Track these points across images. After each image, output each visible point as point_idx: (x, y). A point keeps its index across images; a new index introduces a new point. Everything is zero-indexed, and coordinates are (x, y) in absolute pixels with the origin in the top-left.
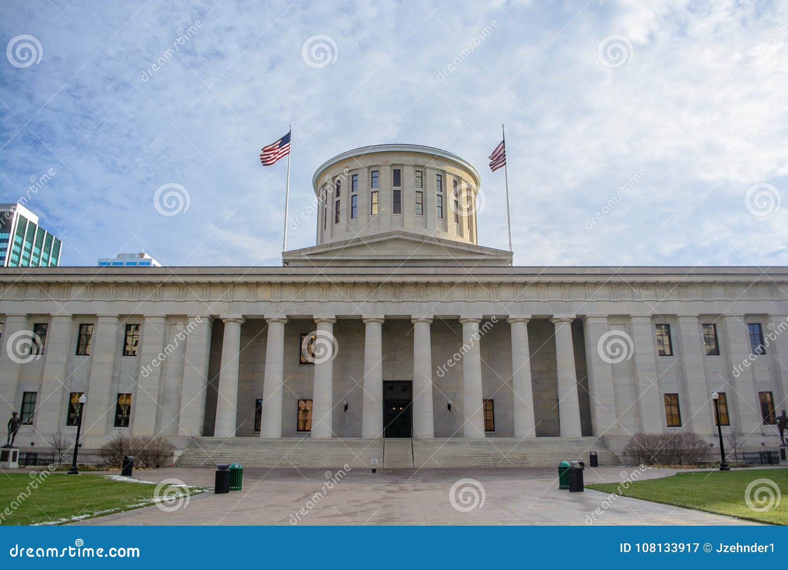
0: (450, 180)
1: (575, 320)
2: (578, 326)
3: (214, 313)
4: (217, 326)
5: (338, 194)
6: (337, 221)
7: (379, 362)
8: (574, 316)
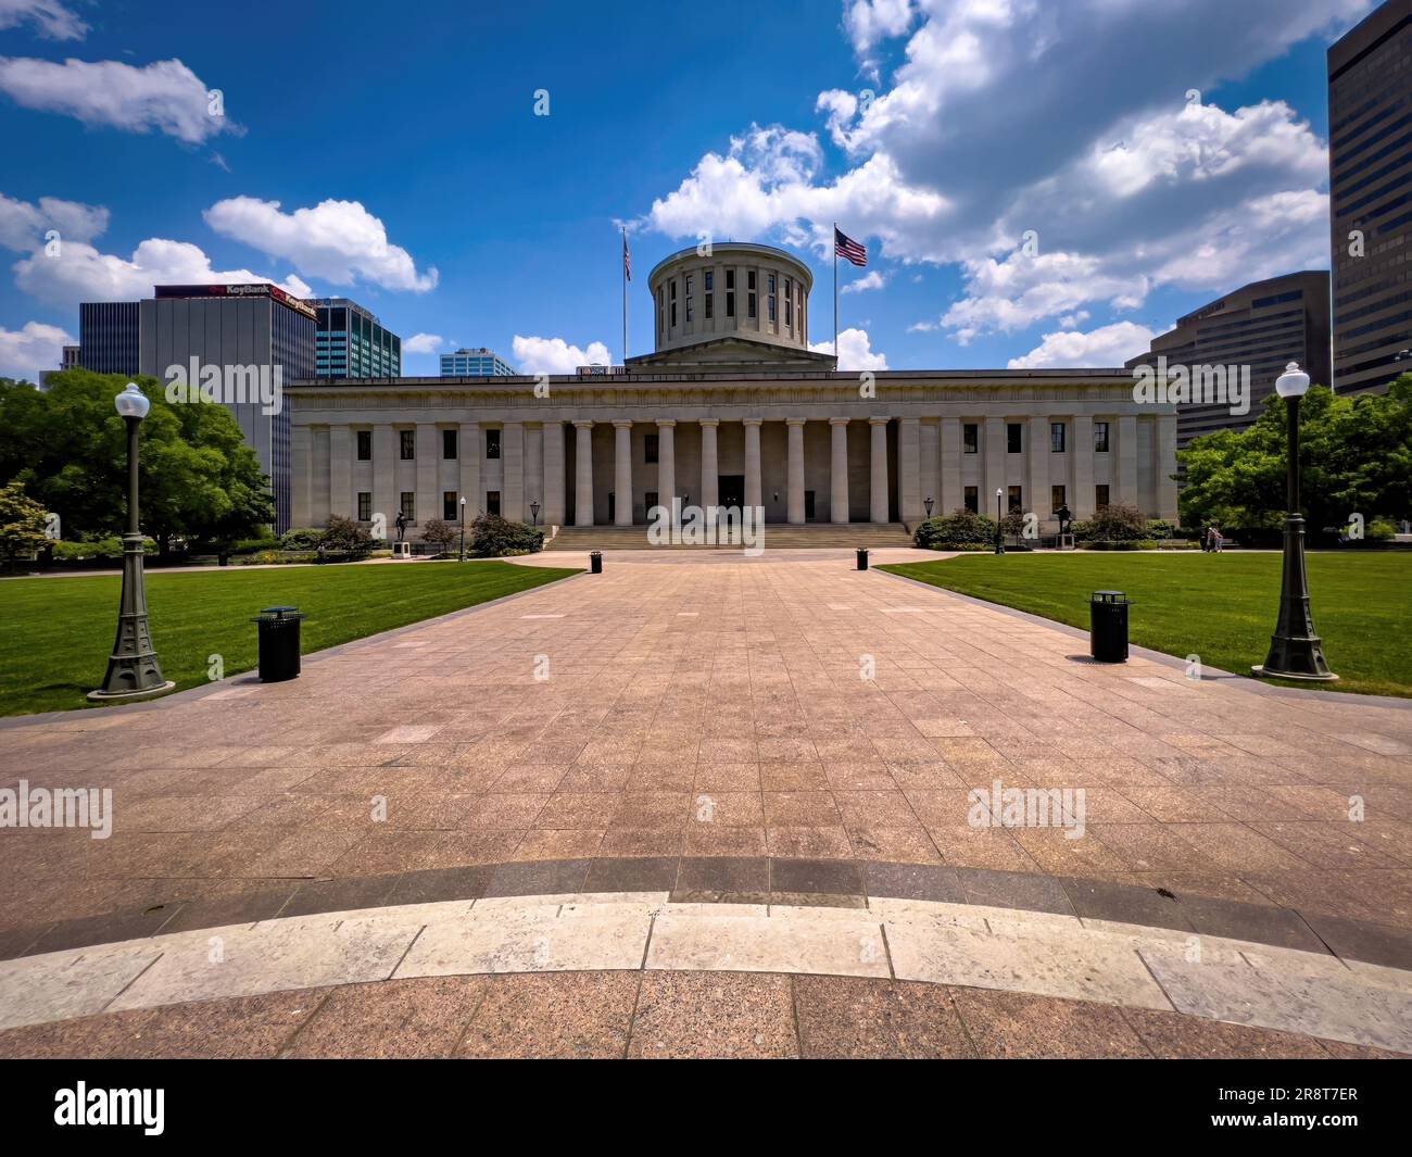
0: (782, 280)
1: (890, 422)
2: (893, 427)
3: (567, 419)
4: (570, 431)
5: (674, 297)
6: (674, 324)
7: (715, 460)
8: (889, 418)
